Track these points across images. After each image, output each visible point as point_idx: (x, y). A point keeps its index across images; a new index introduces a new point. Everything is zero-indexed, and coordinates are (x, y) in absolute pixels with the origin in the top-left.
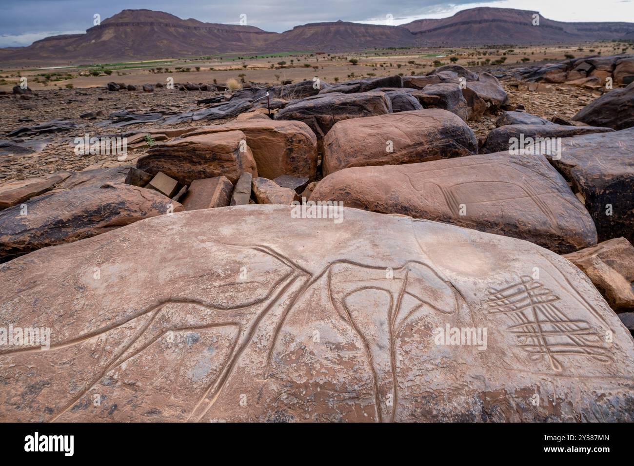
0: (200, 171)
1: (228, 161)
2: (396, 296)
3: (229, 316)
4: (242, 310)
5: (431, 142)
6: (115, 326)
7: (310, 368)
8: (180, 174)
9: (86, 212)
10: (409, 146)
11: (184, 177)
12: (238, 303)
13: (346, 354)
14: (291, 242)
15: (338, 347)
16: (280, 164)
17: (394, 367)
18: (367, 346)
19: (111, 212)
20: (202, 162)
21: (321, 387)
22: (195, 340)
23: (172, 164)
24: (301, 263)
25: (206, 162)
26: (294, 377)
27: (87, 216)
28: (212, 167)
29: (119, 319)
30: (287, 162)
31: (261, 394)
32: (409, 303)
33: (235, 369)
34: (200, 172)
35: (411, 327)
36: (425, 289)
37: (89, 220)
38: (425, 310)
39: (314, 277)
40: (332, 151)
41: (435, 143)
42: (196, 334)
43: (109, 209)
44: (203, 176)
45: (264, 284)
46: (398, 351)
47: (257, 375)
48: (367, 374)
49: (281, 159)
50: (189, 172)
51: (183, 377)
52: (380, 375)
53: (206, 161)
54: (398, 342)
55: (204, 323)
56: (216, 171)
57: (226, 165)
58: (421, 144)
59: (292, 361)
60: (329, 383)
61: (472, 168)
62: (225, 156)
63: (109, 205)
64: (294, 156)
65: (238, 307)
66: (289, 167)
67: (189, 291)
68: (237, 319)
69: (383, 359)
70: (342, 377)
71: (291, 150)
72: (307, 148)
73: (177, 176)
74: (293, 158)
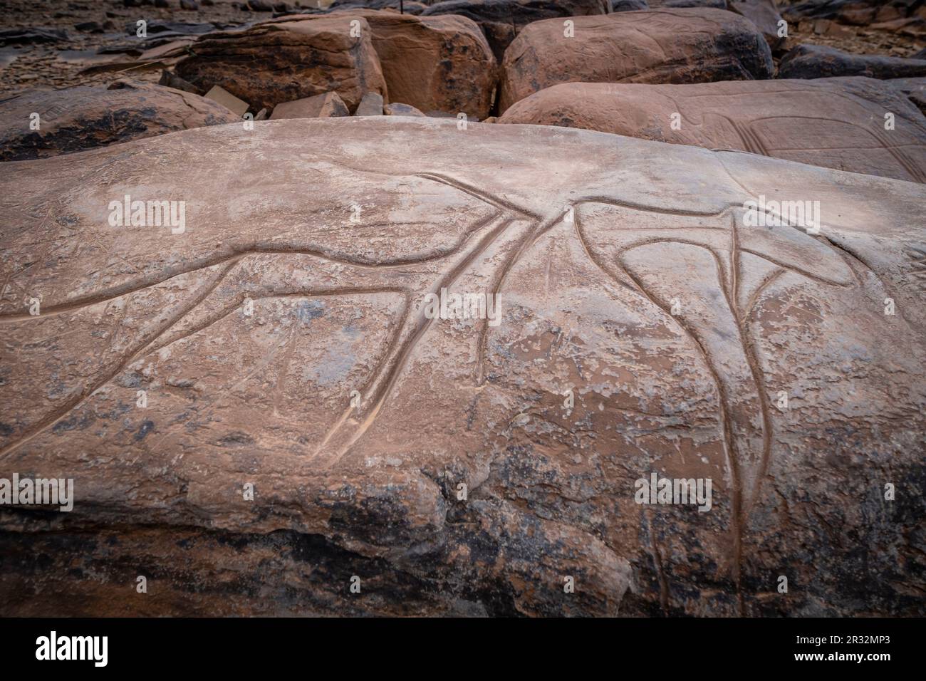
0: (290, 87)
1: (340, 66)
2: (725, 254)
3: (383, 276)
4: (409, 268)
5: (699, 60)
6: (144, 285)
7: (577, 371)
8: (253, 92)
9: (82, 121)
10: (661, 63)
11: (261, 98)
12: (399, 255)
13: (653, 345)
14: (485, 171)
15: (632, 331)
16: (429, 91)
17: (758, 373)
18: (692, 333)
19: (130, 126)
20: (293, 68)
21: (606, 402)
22: (317, 313)
23: (237, 73)
24: (512, 198)
25: (299, 70)
26: (544, 381)
27: (84, 131)
28: (310, 79)
29: (150, 273)
30: (440, 89)
31: (473, 413)
32: (755, 269)
33: (408, 367)
34: (288, 88)
35: (775, 302)
36: (780, 245)
37: (88, 139)
38: (791, 279)
39: (543, 224)
40: (521, 72)
41: (706, 63)
42: (318, 302)
43: (125, 120)
44: (294, 96)
45: (452, 228)
46: (761, 345)
47: (460, 378)
48: (704, 382)
49: (430, 81)
50: (270, 88)
51: (297, 377)
52: (733, 385)
53: (301, 66)
54: (757, 329)
55: (332, 285)
56: (318, 88)
57: (338, 74)
58: (682, 62)
59: (533, 354)
60: (624, 396)
61: (784, 96)
62: (334, 58)
63: (123, 112)
64: (454, 77)
65: (399, 262)
66: (444, 98)
67: (294, 233)
68: (401, 281)
69: (731, 357)
70: (648, 385)
71: (448, 66)
72: (477, 64)
73: (247, 95)
74: (452, 81)
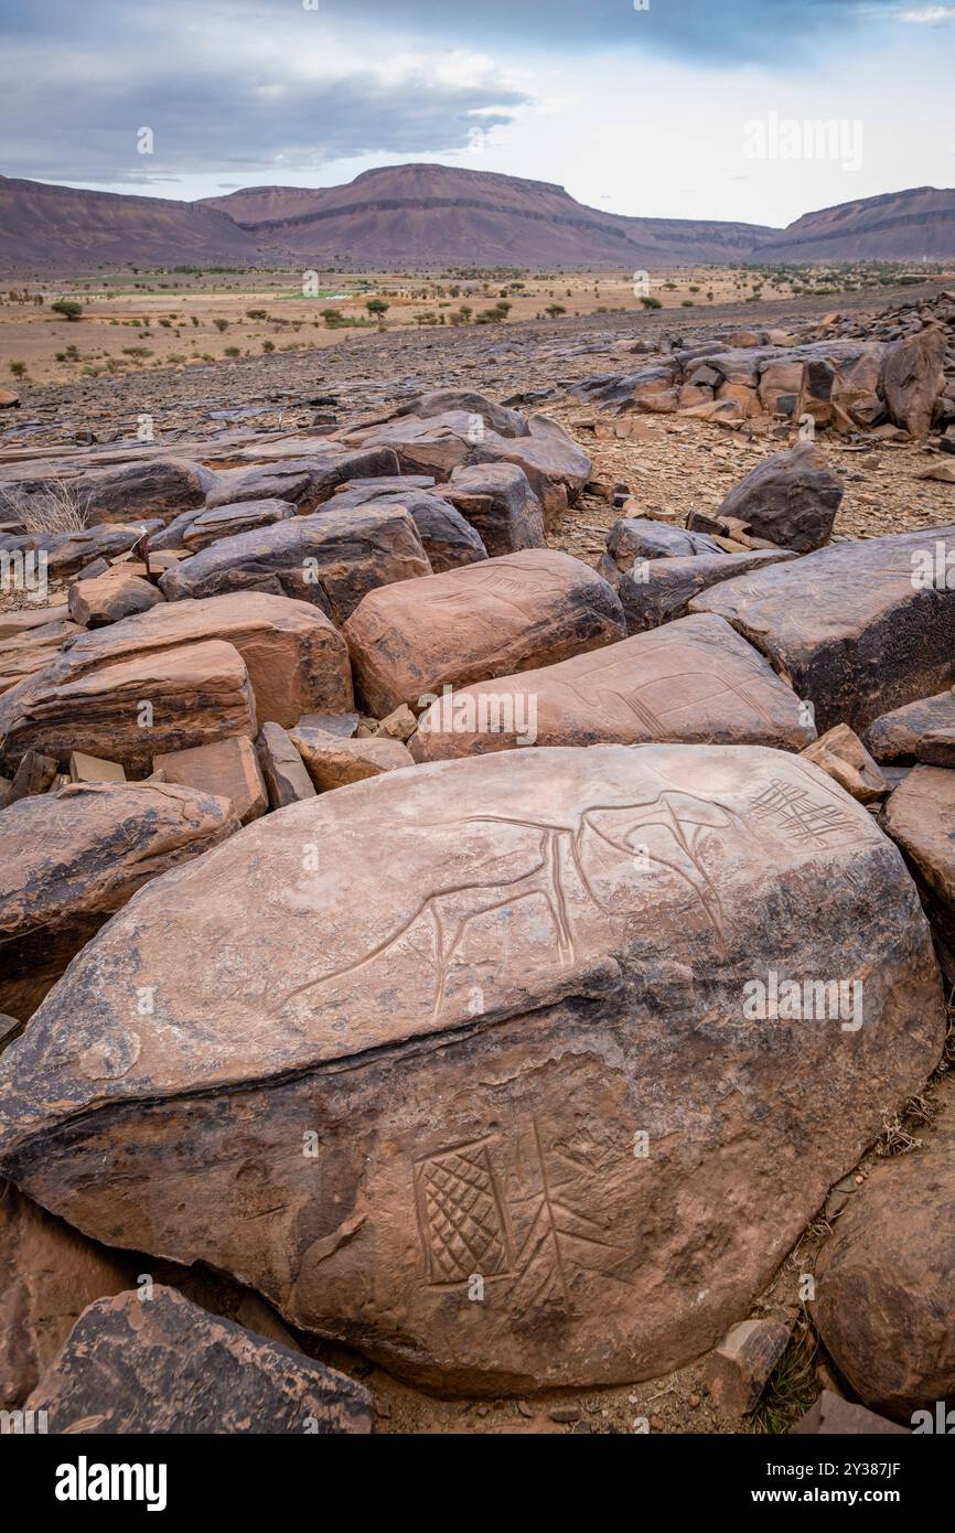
0: (172, 735)
1: (234, 705)
2: (672, 825)
3: (521, 887)
4: (531, 878)
5: (559, 617)
7: (642, 899)
10: (529, 628)
12: (521, 874)
13: (665, 879)
14: (509, 803)
15: (654, 876)
17: (707, 878)
18: (676, 869)
19: (141, 833)
20: (175, 716)
21: (659, 907)
22: (510, 914)
24: (546, 821)
26: (632, 907)
27: (102, 849)
28: (196, 724)
29: (399, 924)
30: (302, 689)
31: (613, 930)
32: (688, 829)
33: (572, 923)
34: (170, 737)
35: (702, 845)
36: (694, 813)
38: (705, 831)
39: (576, 833)
40: (389, 655)
41: (566, 618)
42: (507, 908)
43: (135, 828)
44: (178, 744)
45: (532, 850)
46: (704, 866)
47: (598, 918)
48: (690, 888)
51: (528, 942)
52: (700, 885)
53: (185, 712)
54: (700, 859)
55: (503, 899)
56: (207, 731)
57: (230, 714)
58: (546, 622)
59: (621, 899)
60: (664, 903)
62: (227, 698)
63: (131, 821)
64: (316, 673)
65: (522, 878)
66: (308, 697)
67: (447, 880)
68: (534, 887)
69: (695, 874)
70: (671, 896)
71: (308, 663)
73: (115, 754)
74: (314, 678)
